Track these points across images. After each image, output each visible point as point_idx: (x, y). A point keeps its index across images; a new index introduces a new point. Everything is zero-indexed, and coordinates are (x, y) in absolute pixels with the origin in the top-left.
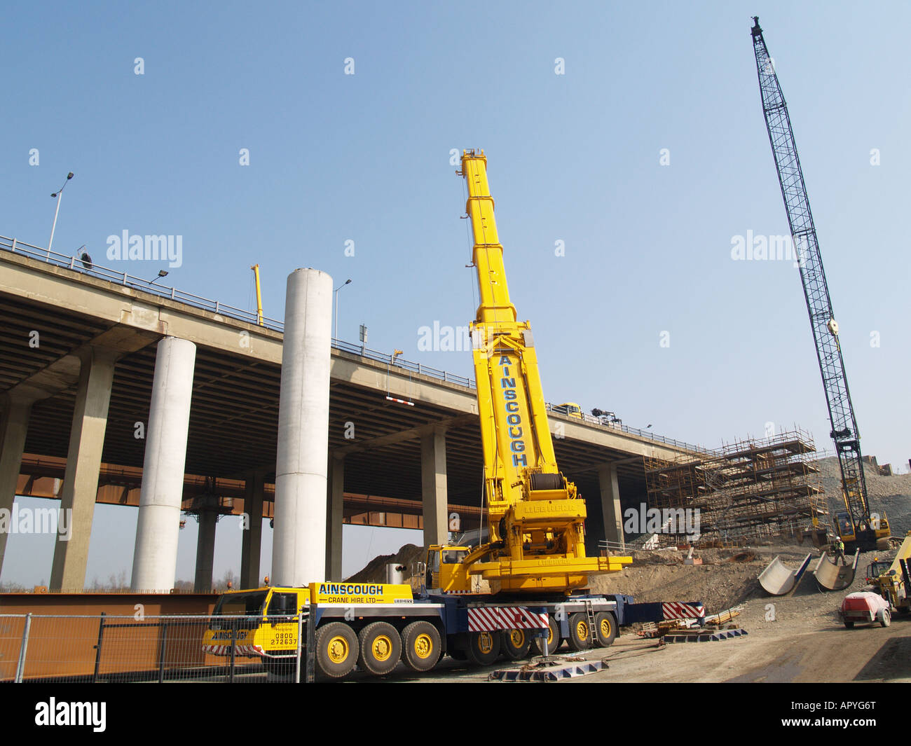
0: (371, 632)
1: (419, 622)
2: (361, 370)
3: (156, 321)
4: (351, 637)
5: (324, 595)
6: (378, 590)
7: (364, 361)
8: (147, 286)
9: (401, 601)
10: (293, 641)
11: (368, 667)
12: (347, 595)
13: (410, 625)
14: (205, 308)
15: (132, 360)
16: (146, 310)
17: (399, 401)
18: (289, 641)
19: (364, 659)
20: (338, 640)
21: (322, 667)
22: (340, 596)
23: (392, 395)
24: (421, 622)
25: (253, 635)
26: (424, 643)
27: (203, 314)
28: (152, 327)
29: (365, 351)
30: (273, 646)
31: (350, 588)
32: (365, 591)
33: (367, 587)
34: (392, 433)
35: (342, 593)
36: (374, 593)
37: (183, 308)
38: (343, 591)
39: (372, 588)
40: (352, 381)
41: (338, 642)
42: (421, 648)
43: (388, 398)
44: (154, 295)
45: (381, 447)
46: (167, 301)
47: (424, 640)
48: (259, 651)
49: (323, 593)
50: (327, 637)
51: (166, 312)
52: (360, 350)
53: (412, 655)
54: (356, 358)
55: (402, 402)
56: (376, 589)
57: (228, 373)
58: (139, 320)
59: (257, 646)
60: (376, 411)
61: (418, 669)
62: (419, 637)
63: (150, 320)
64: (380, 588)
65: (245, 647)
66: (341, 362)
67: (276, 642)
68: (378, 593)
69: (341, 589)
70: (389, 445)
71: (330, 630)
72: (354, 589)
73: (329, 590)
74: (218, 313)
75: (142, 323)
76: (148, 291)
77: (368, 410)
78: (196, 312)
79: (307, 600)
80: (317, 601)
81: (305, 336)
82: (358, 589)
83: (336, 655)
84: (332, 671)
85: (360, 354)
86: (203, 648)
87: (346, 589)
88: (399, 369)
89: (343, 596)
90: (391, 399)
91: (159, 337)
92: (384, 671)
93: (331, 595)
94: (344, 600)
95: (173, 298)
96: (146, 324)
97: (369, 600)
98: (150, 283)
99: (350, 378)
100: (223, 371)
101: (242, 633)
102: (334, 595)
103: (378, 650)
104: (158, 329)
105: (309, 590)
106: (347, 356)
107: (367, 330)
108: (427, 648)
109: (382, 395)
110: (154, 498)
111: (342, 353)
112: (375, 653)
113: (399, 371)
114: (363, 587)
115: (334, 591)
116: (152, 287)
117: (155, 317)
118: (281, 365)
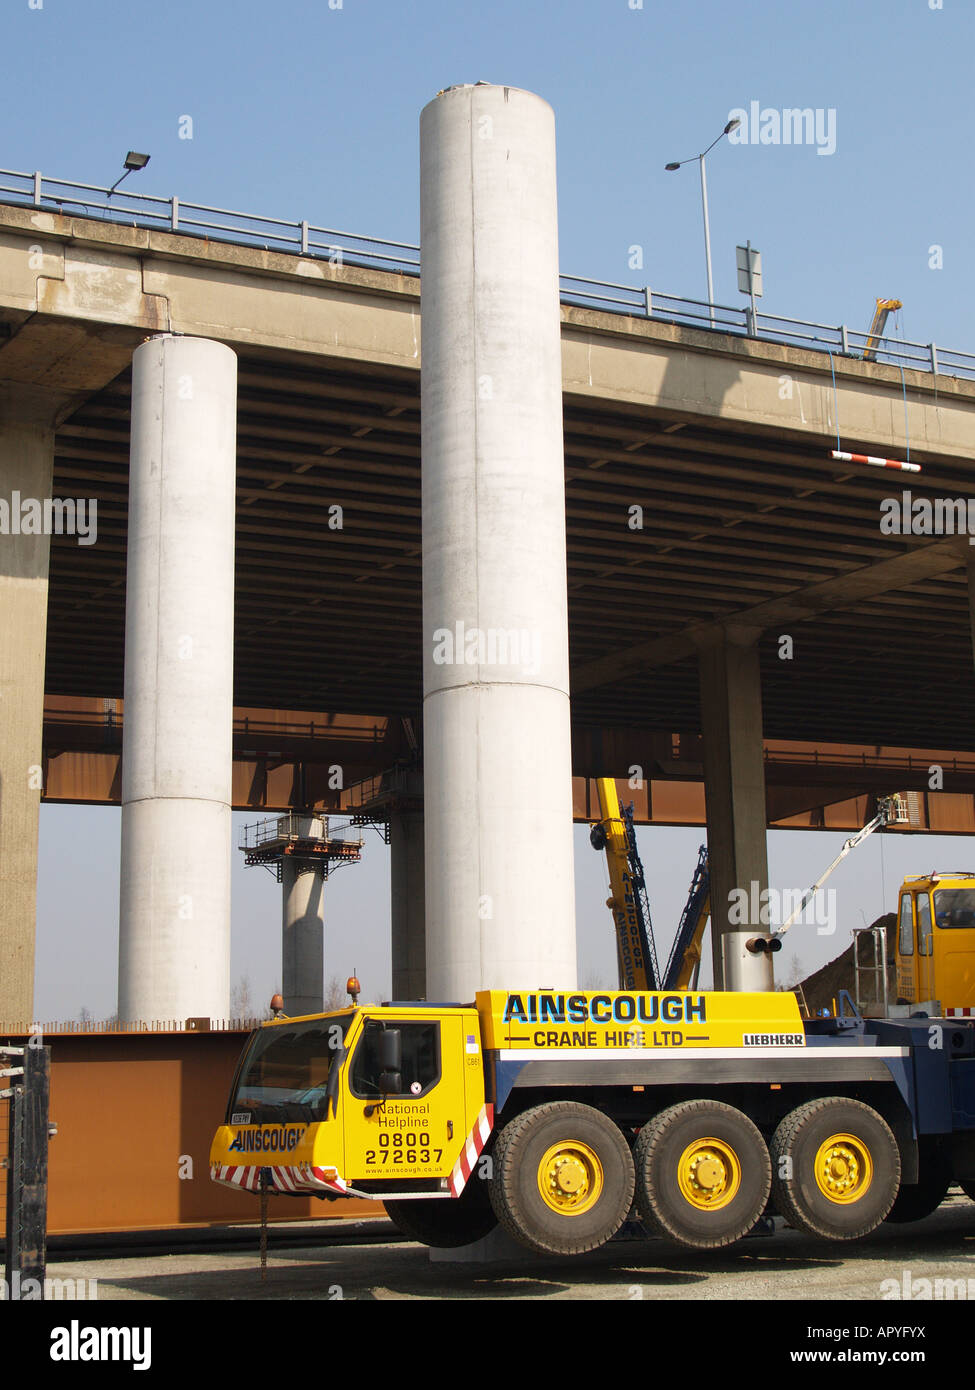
0: (671, 1129)
1: (828, 1100)
2: (749, 377)
3: (137, 293)
4: (608, 1141)
5: (518, 1027)
6: (691, 1009)
7: (755, 350)
8: (101, 201)
9: (765, 1040)
10: (434, 1156)
11: (668, 1227)
12: (591, 1024)
13: (799, 1109)
14: (267, 244)
15: (99, 411)
16: (105, 269)
17: (872, 460)
18: (419, 1156)
19: (654, 1204)
20: (571, 1152)
21: (521, 1226)
22: (569, 1026)
23: (849, 445)
24: (835, 1099)
25: (312, 1138)
26: (847, 1160)
27: (265, 261)
28: (126, 313)
29: (757, 323)
30: (370, 1167)
31: (601, 1005)
32: (649, 1012)
33: (655, 999)
34: (882, 560)
35: (575, 1019)
36: (679, 1017)
37: (207, 252)
38: (579, 1014)
39: (672, 1005)
40: (727, 412)
41: (568, 1158)
42: (836, 1176)
43: (837, 454)
44: (120, 224)
45: (861, 602)
46: (160, 237)
47: (845, 1152)
48: (332, 1181)
49: (516, 1020)
50: (534, 1142)
51: (160, 271)
52: (741, 319)
53: (806, 1193)
54: (729, 346)
55: (882, 462)
56: (683, 1006)
57: (369, 423)
58: (88, 298)
59: (323, 1168)
60: (817, 496)
61: (828, 1235)
62: (829, 1143)
63: (119, 296)
64: (696, 1003)
65: (296, 1169)
66: (687, 361)
67: (380, 1157)
68: (690, 1017)
69: (573, 1007)
70: (883, 594)
71: (541, 1123)
72: (611, 1008)
73: (533, 1010)
74: (307, 256)
75: (95, 307)
76: (107, 216)
77: (794, 497)
78: (243, 257)
79: (471, 1040)
80: (498, 1042)
81: (474, 287)
82: (625, 1008)
83: (565, 1193)
84: (555, 1239)
85: (744, 331)
86: (213, 1173)
87: (588, 1006)
88: (869, 366)
89: (579, 1027)
90: (848, 456)
91: (135, 336)
92: (717, 1237)
93: (540, 1025)
94: (585, 1040)
95: (176, 226)
96: (109, 308)
97: (661, 1038)
98: (110, 194)
99: (719, 404)
100: (353, 419)
101: (292, 1131)
102: (552, 1025)
103: (696, 1181)
104: (142, 317)
105: (474, 1011)
106: (701, 342)
107: (758, 256)
108: (854, 1175)
109: (816, 446)
110: (155, 780)
111: (687, 333)
112: (687, 1190)
113: (869, 371)
114: (642, 999)
115: (550, 1015)
116: (115, 203)
117: (131, 285)
118: (417, 372)
